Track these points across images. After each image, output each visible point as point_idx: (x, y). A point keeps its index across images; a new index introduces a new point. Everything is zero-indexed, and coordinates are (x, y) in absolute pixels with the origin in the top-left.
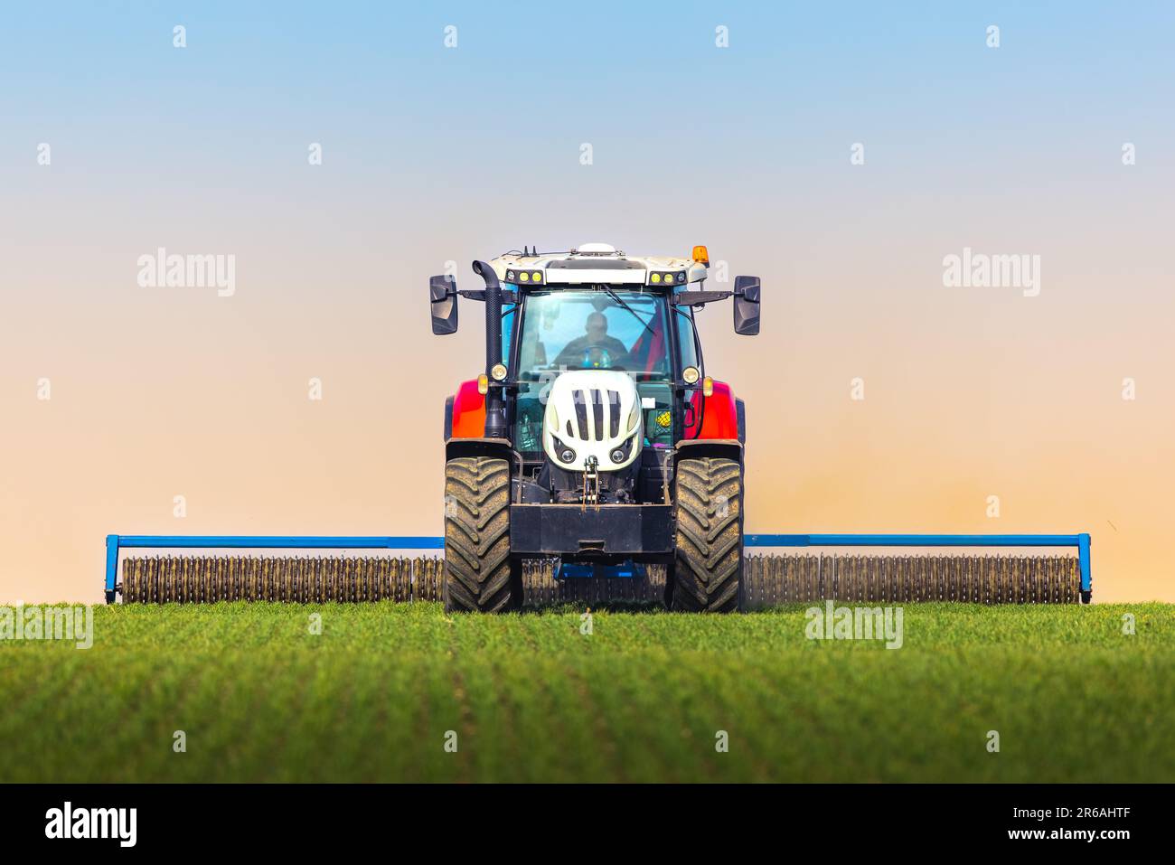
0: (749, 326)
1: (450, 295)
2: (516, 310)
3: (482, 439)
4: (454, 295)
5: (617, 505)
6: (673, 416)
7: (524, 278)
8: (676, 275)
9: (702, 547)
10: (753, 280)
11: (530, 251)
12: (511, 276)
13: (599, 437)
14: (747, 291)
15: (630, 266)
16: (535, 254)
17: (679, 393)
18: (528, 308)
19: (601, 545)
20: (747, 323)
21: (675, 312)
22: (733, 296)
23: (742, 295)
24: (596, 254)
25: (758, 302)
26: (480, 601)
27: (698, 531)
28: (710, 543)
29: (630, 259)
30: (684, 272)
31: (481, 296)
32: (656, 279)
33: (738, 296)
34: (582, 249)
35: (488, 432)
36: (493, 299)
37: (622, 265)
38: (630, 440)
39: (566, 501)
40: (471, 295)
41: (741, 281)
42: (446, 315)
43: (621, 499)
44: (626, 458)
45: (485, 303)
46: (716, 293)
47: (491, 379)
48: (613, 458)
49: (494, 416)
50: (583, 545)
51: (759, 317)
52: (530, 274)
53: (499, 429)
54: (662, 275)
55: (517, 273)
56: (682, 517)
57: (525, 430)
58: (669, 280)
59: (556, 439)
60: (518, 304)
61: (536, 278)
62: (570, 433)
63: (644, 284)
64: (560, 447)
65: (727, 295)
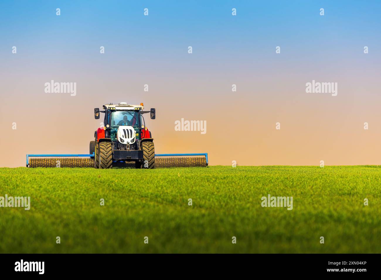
0: (153, 118)
1: (98, 112)
2: (110, 115)
3: (104, 138)
4: (99, 112)
5: (132, 150)
6: (139, 134)
7: (112, 109)
8: (140, 108)
9: (148, 157)
10: (154, 109)
11: (111, 104)
12: (109, 108)
13: (129, 138)
14: (153, 111)
15: (131, 107)
16: (112, 104)
17: (140, 130)
18: (112, 114)
19: (130, 158)
20: (153, 117)
21: (139, 115)
22: (150, 112)
23: (152, 112)
24: (124, 104)
25: (155, 113)
26: (107, 167)
27: (147, 154)
28: (149, 156)
29: (130, 105)
30: (141, 108)
31: (104, 112)
32: (136, 109)
33: (151, 112)
34: (121, 103)
35: (106, 137)
36: (106, 113)
37: (129, 106)
38: (134, 138)
39: (123, 149)
40: (102, 112)
41: (152, 109)
42: (97, 115)
43: (133, 149)
44: (133, 142)
45: (105, 113)
46: (147, 111)
47: (106, 127)
48: (131, 142)
49: (107, 134)
50: (127, 158)
51: (155, 116)
52: (113, 108)
53: (107, 137)
54: (137, 108)
55: (110, 108)
56: (144, 152)
57: (112, 137)
58: (138, 109)
59: (120, 138)
60: (110, 114)
61: (114, 109)
62: (123, 137)
63: (134, 110)
64: (121, 140)
65: (149, 112)
